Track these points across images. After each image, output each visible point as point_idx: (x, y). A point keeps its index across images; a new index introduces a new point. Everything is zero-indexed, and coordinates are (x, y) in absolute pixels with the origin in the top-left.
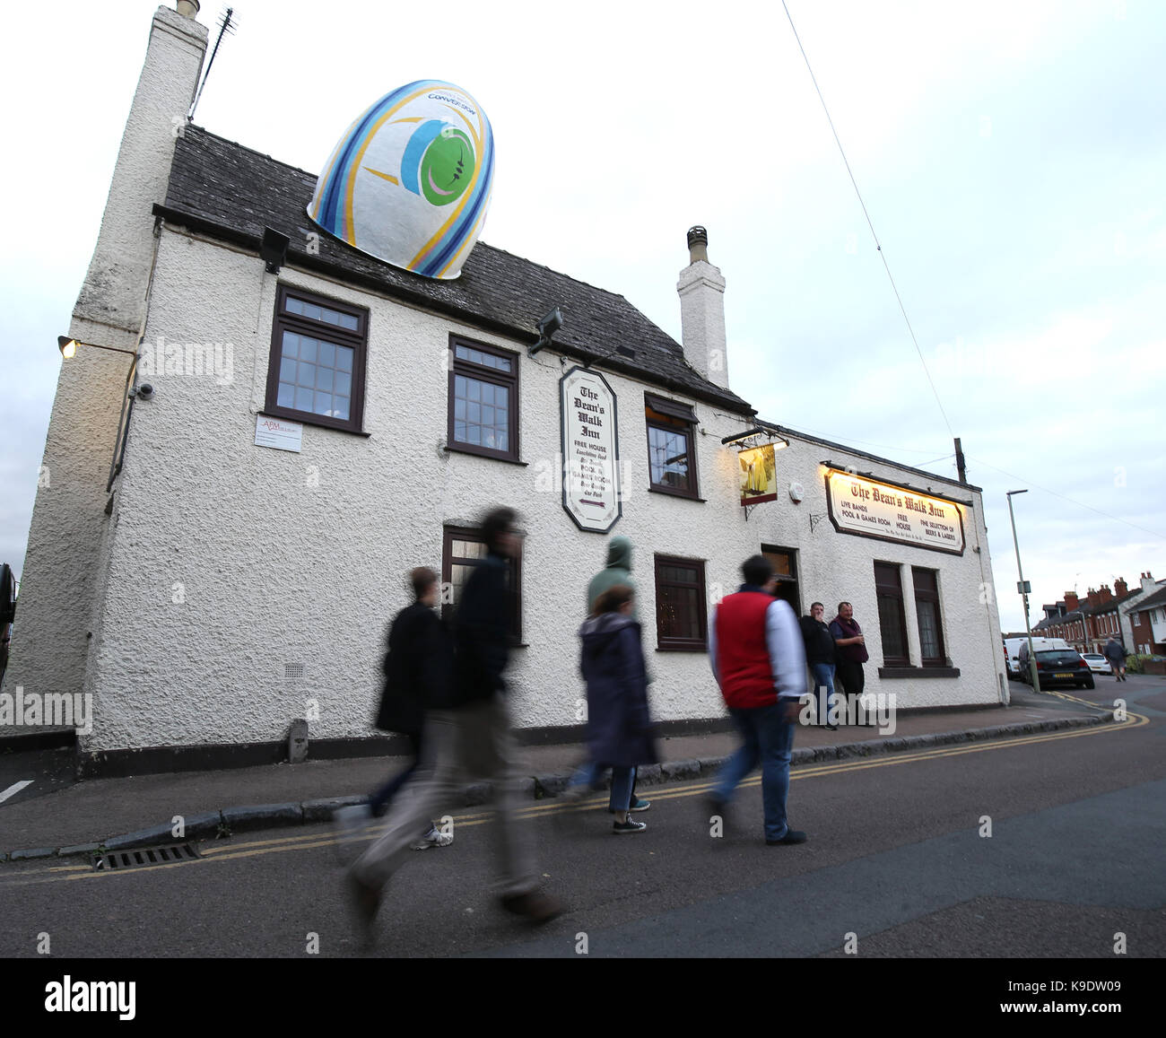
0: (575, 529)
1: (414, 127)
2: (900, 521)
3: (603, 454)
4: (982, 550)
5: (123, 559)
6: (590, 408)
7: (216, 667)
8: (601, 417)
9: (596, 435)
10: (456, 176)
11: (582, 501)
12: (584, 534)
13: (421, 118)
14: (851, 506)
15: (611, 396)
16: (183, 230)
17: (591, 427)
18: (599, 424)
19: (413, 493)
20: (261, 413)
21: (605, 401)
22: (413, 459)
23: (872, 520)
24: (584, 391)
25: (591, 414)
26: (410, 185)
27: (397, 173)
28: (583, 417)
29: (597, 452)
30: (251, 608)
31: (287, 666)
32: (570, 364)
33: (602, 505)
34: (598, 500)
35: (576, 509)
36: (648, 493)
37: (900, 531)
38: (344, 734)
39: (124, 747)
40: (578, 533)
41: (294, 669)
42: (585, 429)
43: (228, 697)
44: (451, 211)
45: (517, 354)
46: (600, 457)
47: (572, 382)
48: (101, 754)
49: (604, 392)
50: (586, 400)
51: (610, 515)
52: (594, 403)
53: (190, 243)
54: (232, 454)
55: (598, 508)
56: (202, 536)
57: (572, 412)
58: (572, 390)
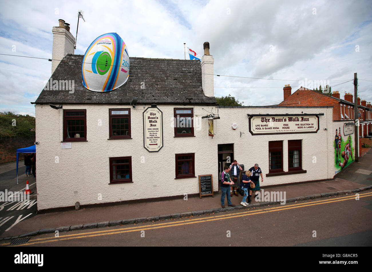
0: (148, 152)
1: (93, 55)
2: (284, 126)
3: (157, 130)
4: (328, 130)
5: (38, 176)
6: (153, 118)
7: (60, 193)
8: (157, 120)
9: (155, 125)
10: (106, 65)
11: (150, 145)
12: (150, 153)
13: (94, 52)
14: (260, 126)
15: (161, 113)
16: (40, 105)
17: (153, 124)
18: (156, 122)
19: (100, 152)
20: (62, 142)
21: (159, 115)
22: (100, 144)
23: (269, 128)
24: (151, 114)
25: (153, 120)
26: (95, 72)
27: (91, 70)
28: (150, 121)
29: (155, 130)
30: (65, 182)
31: (74, 192)
32: (147, 107)
33: (157, 144)
34: (155, 143)
35: (148, 147)
36: (174, 138)
37: (284, 130)
38: (88, 204)
39: (44, 209)
40: (149, 153)
41: (76, 192)
42: (151, 125)
43: (63, 198)
44: (108, 74)
45: (130, 109)
46: (156, 131)
47: (147, 112)
48: (40, 210)
49: (158, 112)
50: (152, 116)
51: (159, 147)
52: (155, 116)
53: (42, 107)
54: (56, 152)
55: (156, 145)
56: (53, 169)
57: (147, 121)
58: (147, 115)
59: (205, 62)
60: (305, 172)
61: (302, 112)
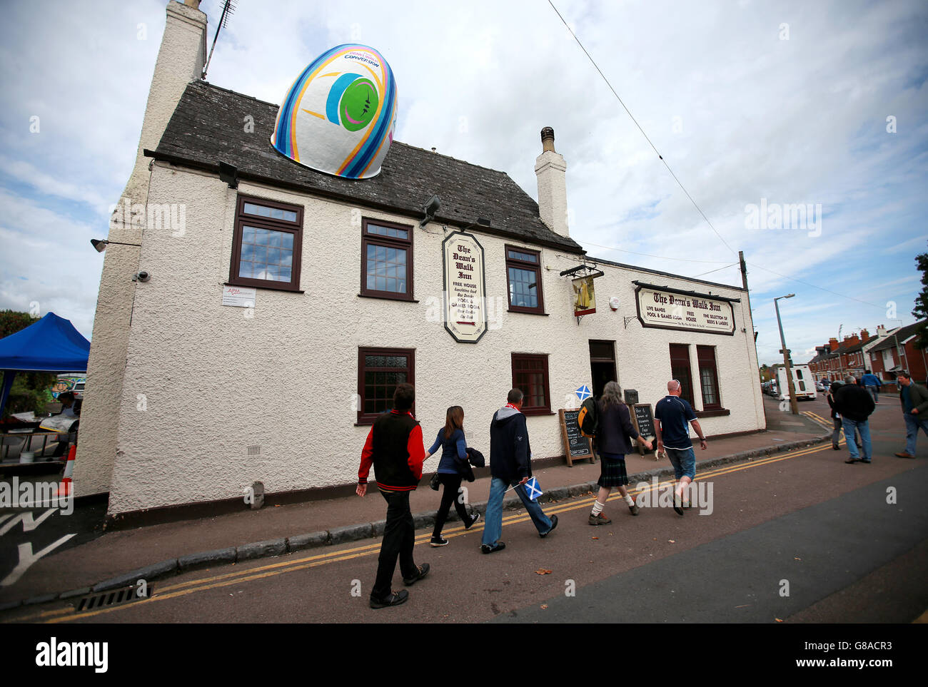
0: (454, 341)
1: (336, 78)
2: (689, 316)
3: (474, 289)
4: (747, 330)
5: (131, 388)
6: (464, 259)
7: (199, 453)
8: (473, 264)
9: (469, 277)
10: (365, 111)
11: (458, 323)
12: (460, 345)
13: (339, 73)
14: (654, 309)
15: (480, 250)
16: (168, 165)
17: (465, 272)
18: (471, 269)
19: (336, 327)
20: (226, 284)
21: (475, 253)
22: (336, 305)
23: (669, 317)
24: (460, 248)
25: (465, 263)
26: (333, 119)
27: (324, 112)
28: (459, 266)
29: (469, 289)
30: (222, 413)
31: (249, 448)
32: (450, 230)
33: (473, 324)
34: (470, 321)
35: (454, 329)
36: (507, 313)
37: (688, 322)
38: (290, 489)
39: (135, 509)
40: (456, 344)
41: (254, 450)
42: (461, 274)
43: (209, 471)
44: (364, 133)
45: (412, 227)
46: (472, 291)
47: (452, 242)
48: (119, 515)
49: (475, 247)
50: (462, 254)
51: (479, 330)
52: (467, 255)
53: (173, 173)
54: (206, 312)
55: (471, 326)
56: (188, 369)
57: (452, 263)
58: (452, 249)
59: (551, 165)
60: (727, 413)
61: (710, 293)
